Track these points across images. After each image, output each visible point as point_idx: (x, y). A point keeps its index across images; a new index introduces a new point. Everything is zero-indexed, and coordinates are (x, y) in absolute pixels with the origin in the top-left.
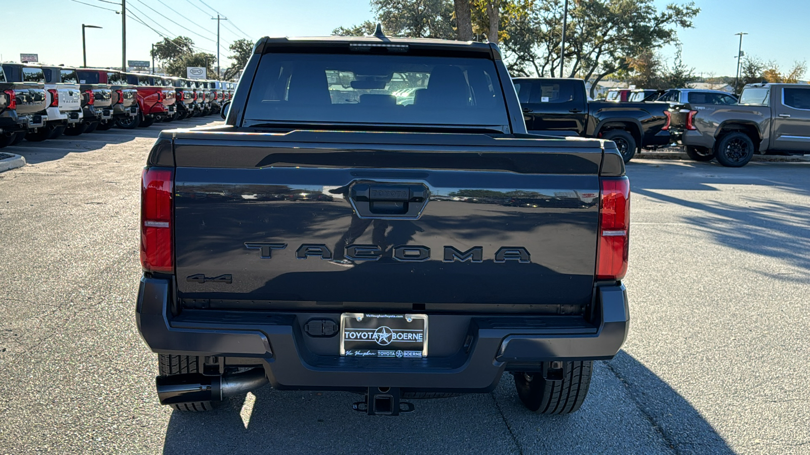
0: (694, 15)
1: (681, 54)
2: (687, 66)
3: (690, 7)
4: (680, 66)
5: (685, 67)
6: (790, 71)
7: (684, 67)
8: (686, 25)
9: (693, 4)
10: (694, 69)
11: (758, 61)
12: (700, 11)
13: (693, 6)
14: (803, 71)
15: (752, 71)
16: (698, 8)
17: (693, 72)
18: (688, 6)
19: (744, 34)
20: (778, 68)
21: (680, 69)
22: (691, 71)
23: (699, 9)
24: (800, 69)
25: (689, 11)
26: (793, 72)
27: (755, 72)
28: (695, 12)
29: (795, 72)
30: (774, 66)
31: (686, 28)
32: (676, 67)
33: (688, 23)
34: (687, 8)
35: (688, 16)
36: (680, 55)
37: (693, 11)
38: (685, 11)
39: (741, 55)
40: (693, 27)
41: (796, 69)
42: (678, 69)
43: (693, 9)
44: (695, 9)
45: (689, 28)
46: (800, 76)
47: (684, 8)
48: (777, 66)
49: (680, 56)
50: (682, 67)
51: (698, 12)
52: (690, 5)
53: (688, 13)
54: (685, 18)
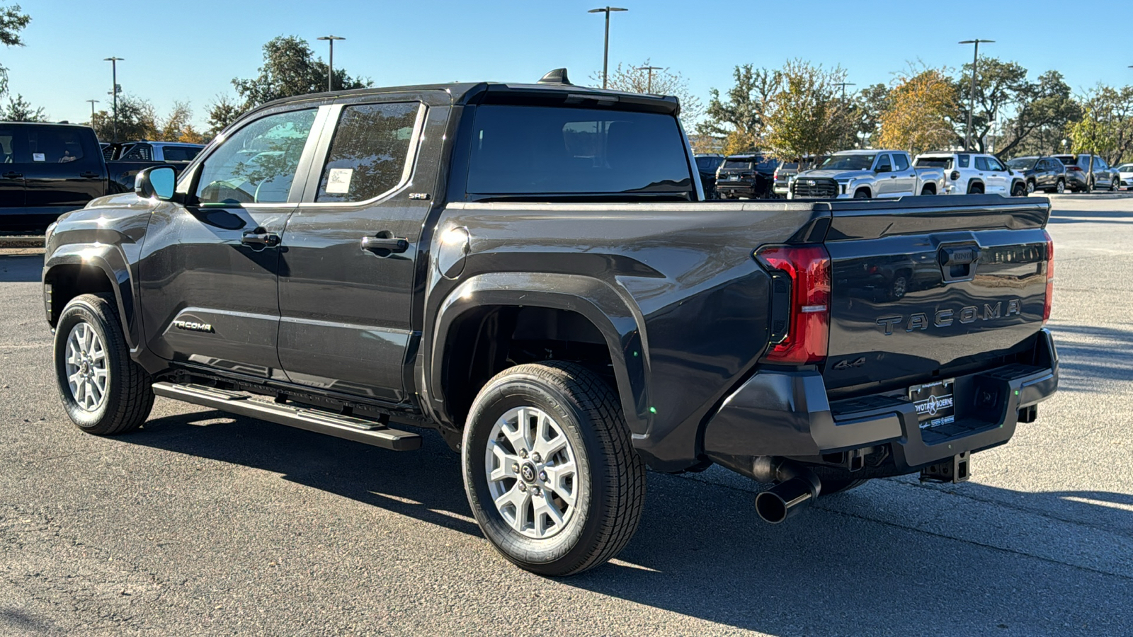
0: (22, 27)
1: (8, 85)
2: (30, 104)
3: (14, 12)
4: (19, 104)
5: (28, 106)
6: (170, 115)
7: (26, 105)
8: (10, 41)
9: (18, 8)
10: (43, 109)
11: (133, 99)
12: (30, 21)
13: (18, 12)
14: (187, 115)
15: (126, 115)
16: (26, 16)
17: (42, 113)
18: (11, 11)
19: (119, 59)
20: (153, 111)
21: (20, 108)
22: (38, 112)
23: (28, 16)
24: (183, 112)
25: (12, 19)
26: (173, 117)
27: (130, 116)
28: (23, 22)
29: (177, 116)
30: (147, 107)
31: (10, 46)
32: (14, 106)
33: (14, 37)
34: (10, 15)
35: (11, 26)
36: (6, 86)
37: (19, 19)
38: (6, 19)
39: (117, 90)
40: (22, 45)
41: (177, 112)
42: (17, 109)
43: (18, 15)
44: (22, 16)
45: (16, 45)
46: (185, 122)
47: (4, 14)
48: (151, 107)
49: (6, 89)
50: (24, 105)
51: (28, 21)
52: (14, 10)
53: (12, 23)
54: (7, 30)
